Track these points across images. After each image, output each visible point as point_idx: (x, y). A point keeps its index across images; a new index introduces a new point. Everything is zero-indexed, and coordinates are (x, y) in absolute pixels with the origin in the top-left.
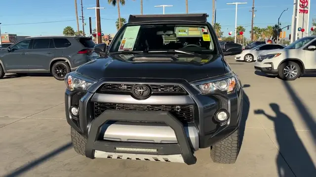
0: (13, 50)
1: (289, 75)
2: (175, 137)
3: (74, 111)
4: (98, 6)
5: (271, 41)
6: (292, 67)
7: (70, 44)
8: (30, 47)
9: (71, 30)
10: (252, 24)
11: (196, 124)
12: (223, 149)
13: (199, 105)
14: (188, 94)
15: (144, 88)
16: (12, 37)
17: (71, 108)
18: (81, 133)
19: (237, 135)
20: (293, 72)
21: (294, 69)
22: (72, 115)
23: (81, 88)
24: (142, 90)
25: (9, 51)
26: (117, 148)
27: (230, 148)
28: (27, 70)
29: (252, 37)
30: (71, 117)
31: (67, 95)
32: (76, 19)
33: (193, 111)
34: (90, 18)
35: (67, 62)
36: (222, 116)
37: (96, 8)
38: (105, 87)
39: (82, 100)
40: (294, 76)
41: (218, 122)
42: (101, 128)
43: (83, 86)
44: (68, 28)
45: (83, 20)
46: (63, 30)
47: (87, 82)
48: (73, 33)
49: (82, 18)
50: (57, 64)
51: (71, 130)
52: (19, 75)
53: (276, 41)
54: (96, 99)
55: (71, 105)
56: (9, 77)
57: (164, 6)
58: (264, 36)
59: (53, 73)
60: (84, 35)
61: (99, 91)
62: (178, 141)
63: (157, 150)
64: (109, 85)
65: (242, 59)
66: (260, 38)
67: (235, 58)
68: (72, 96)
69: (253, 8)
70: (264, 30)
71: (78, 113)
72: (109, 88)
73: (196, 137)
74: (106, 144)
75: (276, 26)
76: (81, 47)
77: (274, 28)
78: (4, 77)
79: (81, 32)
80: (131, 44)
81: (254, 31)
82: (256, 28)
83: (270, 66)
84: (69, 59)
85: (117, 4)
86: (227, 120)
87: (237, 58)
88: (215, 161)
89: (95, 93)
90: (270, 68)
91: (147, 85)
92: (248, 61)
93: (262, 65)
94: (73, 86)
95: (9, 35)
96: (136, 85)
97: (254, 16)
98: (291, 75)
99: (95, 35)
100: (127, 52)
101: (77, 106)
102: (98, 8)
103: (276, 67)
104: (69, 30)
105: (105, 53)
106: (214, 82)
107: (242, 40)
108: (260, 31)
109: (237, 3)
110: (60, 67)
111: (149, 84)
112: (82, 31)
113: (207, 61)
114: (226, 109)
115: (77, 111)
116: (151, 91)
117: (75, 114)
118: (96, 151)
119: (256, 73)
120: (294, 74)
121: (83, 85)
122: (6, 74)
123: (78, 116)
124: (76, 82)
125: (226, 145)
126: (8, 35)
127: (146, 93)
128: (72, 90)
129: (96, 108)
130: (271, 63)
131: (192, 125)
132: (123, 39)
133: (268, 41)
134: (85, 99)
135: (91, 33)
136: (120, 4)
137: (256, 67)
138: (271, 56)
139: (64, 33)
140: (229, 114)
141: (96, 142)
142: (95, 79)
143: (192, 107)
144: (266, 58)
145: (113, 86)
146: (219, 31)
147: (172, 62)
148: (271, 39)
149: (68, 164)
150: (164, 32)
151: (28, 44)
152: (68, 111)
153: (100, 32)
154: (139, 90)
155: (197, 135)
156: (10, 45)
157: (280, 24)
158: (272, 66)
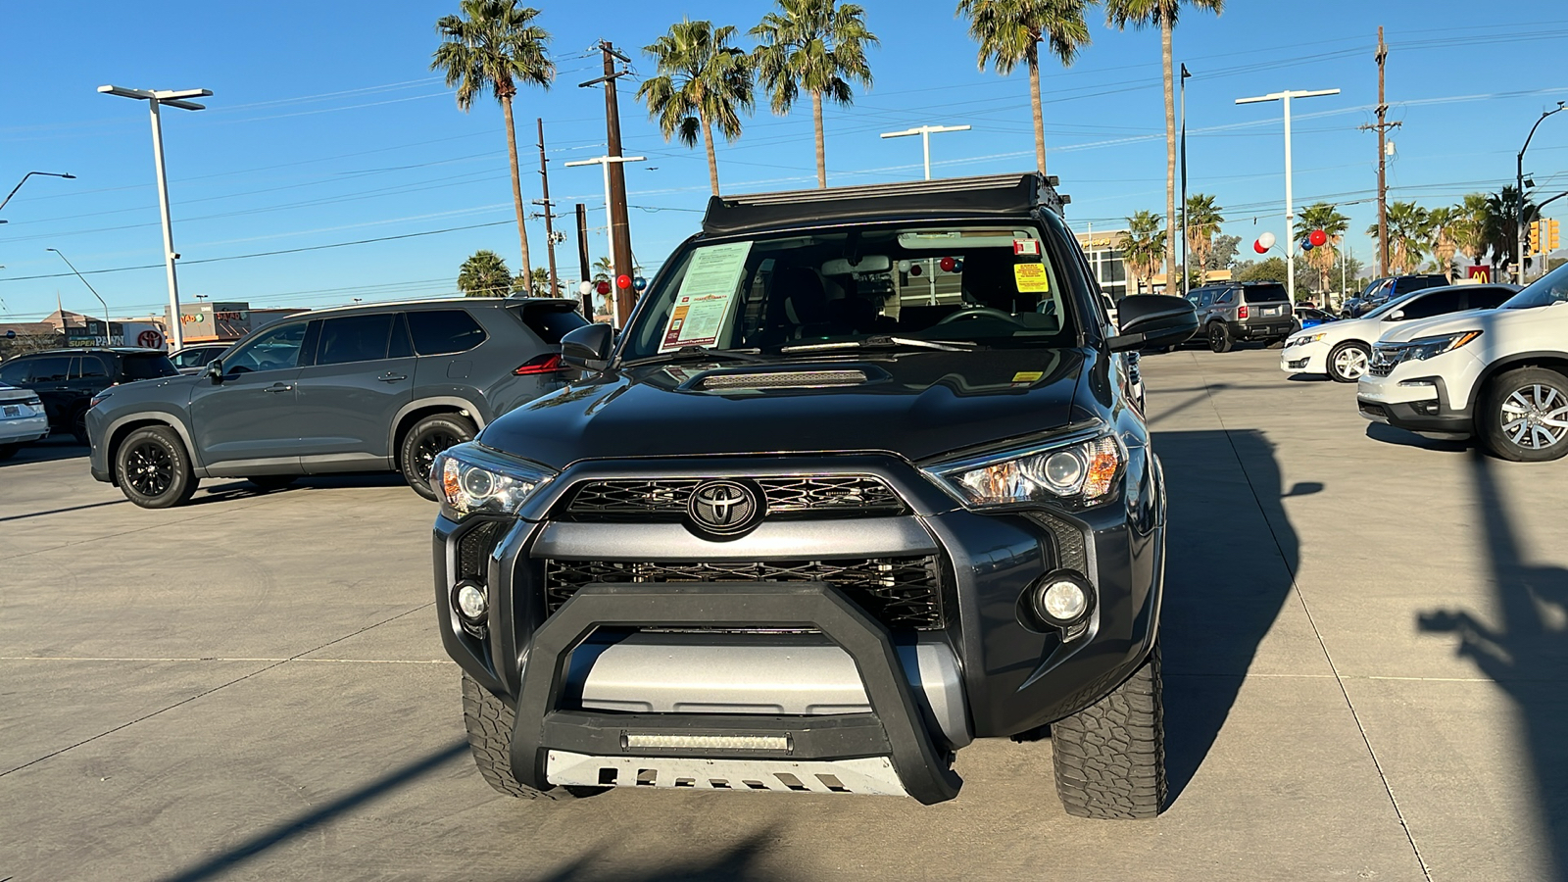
0: (235, 373)
1: (1529, 433)
2: (861, 687)
3: (471, 600)
4: (616, 148)
5: (1486, 269)
6: (1544, 395)
7: (483, 336)
8: (307, 357)
9: (496, 267)
10: (1382, 193)
11: (950, 637)
12: (1093, 751)
13: (957, 557)
14: (911, 512)
15: (735, 492)
16: (229, 315)
17: (456, 591)
18: (498, 693)
19: (1148, 688)
20: (1549, 420)
21: (1554, 405)
22: (463, 618)
23: (493, 505)
24: (726, 502)
25: (217, 380)
26: (631, 738)
27: (1122, 748)
28: (296, 460)
29: (1386, 256)
30: (456, 627)
31: (440, 537)
32: (515, 216)
33: (938, 581)
34: (580, 210)
35: (470, 418)
36: (1062, 600)
37: (606, 159)
38: (583, 495)
39: (497, 553)
40: (1553, 441)
41: (1052, 629)
42: (568, 661)
43: (504, 497)
44: (480, 258)
45: (549, 217)
46: (458, 272)
47: (520, 480)
48: (502, 281)
49: (542, 210)
50: (425, 425)
51: (465, 689)
52: (262, 484)
53: (1511, 268)
54: (552, 545)
55: (458, 577)
56: (219, 495)
57: (925, 130)
58: (1446, 247)
59: (409, 468)
60: (556, 287)
61: (559, 514)
62: (872, 704)
63: (789, 740)
64: (601, 489)
65: (1317, 366)
66: (1429, 258)
67: (1285, 366)
68: (460, 538)
69: (1380, 112)
70: (1443, 217)
71: (486, 608)
72: (600, 501)
73: (948, 690)
74: (588, 725)
75: (1510, 195)
76: (530, 344)
77: (1496, 203)
78: (197, 495)
79: (542, 275)
80: (711, 321)
81: (1395, 227)
82: (1401, 209)
83: (1429, 393)
84: (477, 401)
85: (701, 135)
86: (1087, 616)
87: (1293, 364)
88: (1070, 808)
89: (543, 521)
90: (1432, 402)
91: (748, 482)
92: (1346, 375)
93: (1393, 391)
94: (466, 499)
95: (216, 306)
96: (705, 480)
97: (1389, 150)
98: (1541, 436)
99: (603, 288)
100: (693, 355)
101: (478, 582)
102: (617, 159)
103: (1459, 399)
104: (484, 270)
105: (603, 365)
106: (1027, 460)
107: (1335, 276)
108: (1424, 222)
109: (1287, 95)
110: (438, 440)
111: (758, 475)
112: (548, 269)
113: (1037, 376)
114: (1081, 569)
115: (480, 601)
116: (762, 504)
117: (475, 614)
118: (551, 752)
119: (1374, 432)
120: (1552, 429)
121: (503, 491)
122: (204, 483)
123: (482, 621)
124: (479, 482)
125: (1105, 732)
126: (209, 309)
127: (742, 513)
128: (460, 515)
129: (551, 584)
130: (1432, 380)
131: (933, 638)
132: (679, 303)
133: (1471, 272)
134: (507, 550)
135: (586, 277)
136: (719, 136)
137: (1365, 405)
138: (1433, 347)
139: (463, 282)
140: (1092, 589)
141: (552, 715)
142: (548, 466)
143: (932, 567)
144: (1408, 357)
145: (616, 491)
146: (1215, 236)
147: (862, 388)
148: (1486, 261)
149: (458, 830)
150: (853, 264)
151: (299, 345)
152: (447, 602)
153: (631, 271)
154: (715, 503)
155: (955, 679)
156: (220, 351)
157: (1529, 184)
158: (1442, 391)
